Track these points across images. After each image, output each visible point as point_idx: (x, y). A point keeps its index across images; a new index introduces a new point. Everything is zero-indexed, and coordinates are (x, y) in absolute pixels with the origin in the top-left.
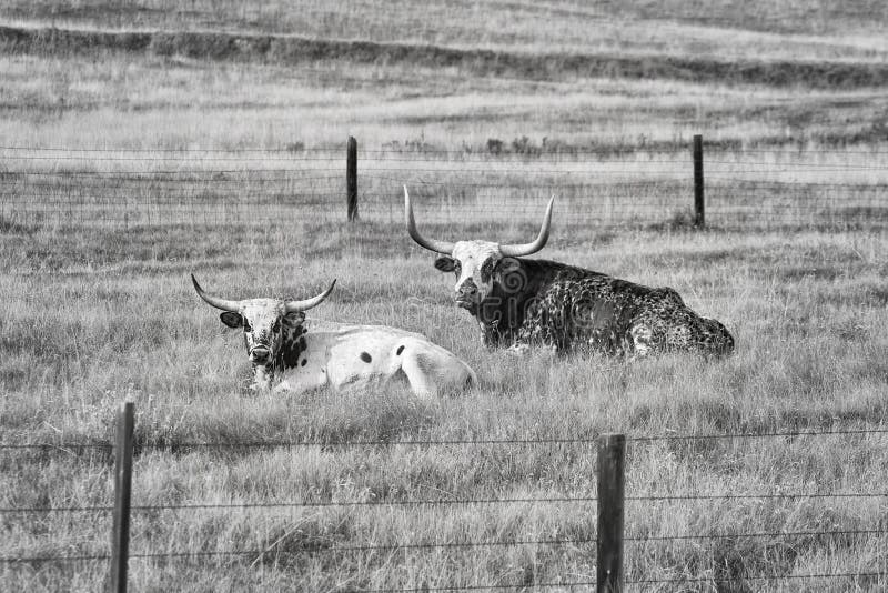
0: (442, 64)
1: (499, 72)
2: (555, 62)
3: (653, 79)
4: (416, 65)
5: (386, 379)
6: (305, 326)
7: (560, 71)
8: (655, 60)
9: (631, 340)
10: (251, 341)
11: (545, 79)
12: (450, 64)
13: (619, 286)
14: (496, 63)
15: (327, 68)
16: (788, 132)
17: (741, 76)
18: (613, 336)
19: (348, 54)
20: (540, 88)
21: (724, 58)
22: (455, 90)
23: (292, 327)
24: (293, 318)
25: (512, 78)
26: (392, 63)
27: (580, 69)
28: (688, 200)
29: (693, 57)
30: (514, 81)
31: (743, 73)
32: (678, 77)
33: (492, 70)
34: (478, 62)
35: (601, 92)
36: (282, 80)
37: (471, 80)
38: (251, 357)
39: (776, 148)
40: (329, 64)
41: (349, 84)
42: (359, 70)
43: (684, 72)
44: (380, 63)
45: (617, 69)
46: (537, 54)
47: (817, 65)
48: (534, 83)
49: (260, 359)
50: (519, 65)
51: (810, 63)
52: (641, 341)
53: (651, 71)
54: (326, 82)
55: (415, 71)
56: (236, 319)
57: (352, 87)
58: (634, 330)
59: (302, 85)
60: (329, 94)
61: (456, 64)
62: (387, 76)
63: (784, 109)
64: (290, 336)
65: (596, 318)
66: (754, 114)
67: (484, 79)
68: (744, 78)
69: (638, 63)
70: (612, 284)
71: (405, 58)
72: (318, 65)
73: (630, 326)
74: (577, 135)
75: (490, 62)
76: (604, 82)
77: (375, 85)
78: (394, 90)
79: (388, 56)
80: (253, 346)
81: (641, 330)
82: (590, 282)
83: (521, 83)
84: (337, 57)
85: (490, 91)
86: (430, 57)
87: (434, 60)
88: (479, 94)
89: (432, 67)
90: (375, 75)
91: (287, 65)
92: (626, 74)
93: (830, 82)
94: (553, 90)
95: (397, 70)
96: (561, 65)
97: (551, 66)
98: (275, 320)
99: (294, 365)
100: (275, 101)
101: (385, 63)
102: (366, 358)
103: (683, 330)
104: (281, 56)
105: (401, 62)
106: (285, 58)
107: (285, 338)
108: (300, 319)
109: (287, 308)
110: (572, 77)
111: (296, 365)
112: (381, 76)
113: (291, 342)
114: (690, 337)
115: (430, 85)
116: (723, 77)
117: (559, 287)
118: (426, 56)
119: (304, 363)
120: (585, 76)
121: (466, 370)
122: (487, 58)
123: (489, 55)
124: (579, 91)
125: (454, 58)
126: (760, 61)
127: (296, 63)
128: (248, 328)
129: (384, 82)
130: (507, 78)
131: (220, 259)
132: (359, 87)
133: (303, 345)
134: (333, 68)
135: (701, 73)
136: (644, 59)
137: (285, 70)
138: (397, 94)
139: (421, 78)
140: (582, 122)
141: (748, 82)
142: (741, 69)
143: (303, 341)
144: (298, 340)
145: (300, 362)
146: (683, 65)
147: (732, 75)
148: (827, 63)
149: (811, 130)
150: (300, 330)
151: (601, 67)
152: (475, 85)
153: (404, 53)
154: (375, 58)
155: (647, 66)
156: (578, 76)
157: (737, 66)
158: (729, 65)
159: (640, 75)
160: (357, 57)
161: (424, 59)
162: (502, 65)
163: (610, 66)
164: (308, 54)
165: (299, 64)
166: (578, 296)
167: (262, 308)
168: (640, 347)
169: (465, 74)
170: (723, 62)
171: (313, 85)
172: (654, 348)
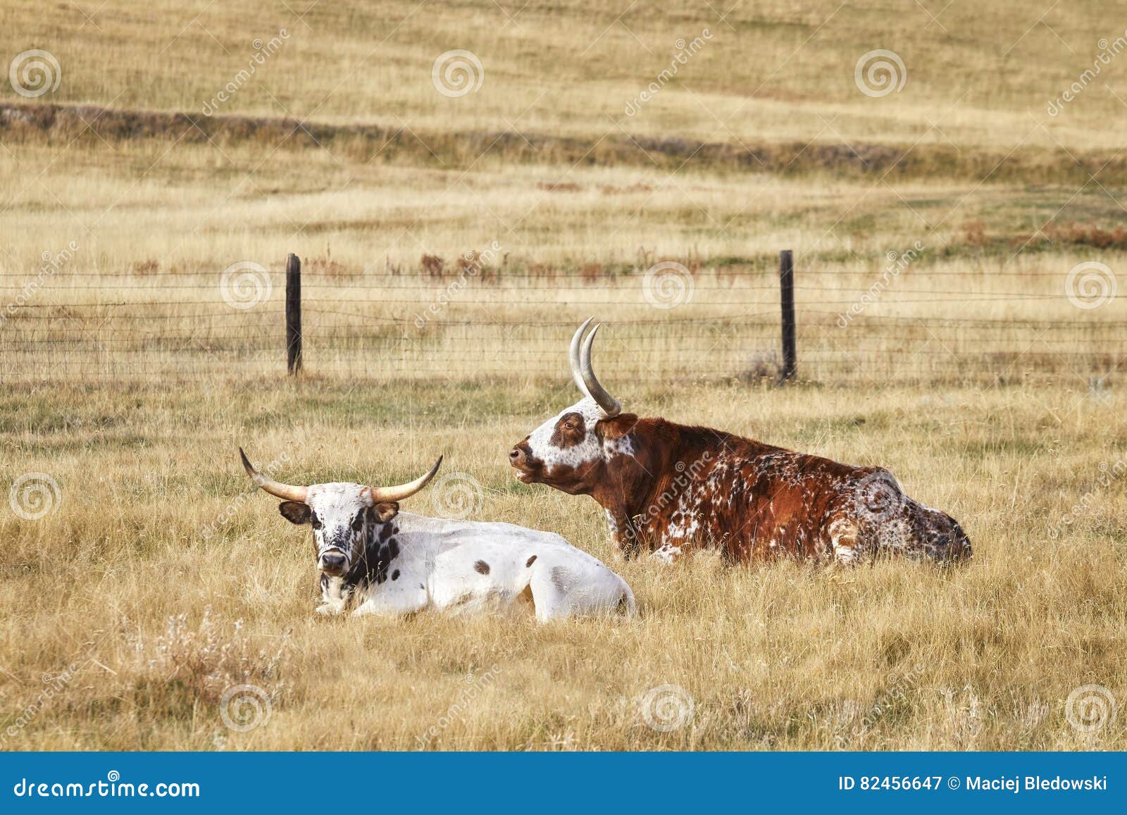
0: (306, 145)
1: (388, 157)
2: (468, 143)
3: (612, 166)
4: (269, 146)
5: (511, 599)
6: (396, 522)
7: (477, 156)
8: (612, 139)
9: (828, 541)
10: (321, 542)
11: (456, 167)
12: (317, 146)
13: (809, 465)
14: (384, 144)
15: (138, 151)
16: (848, 244)
17: (736, 163)
18: (803, 536)
19: (168, 131)
20: (449, 180)
21: (708, 136)
22: (329, 184)
23: (381, 523)
24: (383, 511)
25: (409, 166)
26: (232, 143)
27: (505, 152)
28: (772, 343)
29: (666, 135)
30: (412, 170)
31: (739, 157)
32: (646, 163)
33: (379, 155)
34: (358, 142)
35: (540, 186)
36: (77, 169)
37: (350, 170)
38: (321, 565)
39: (836, 268)
40: (142, 145)
41: (176, 174)
42: (187, 152)
43: (653, 156)
44: (216, 144)
45: (558, 151)
46: (442, 131)
47: (845, 146)
48: (439, 173)
49: (333, 567)
50: (417, 145)
51: (833, 144)
52: (843, 542)
53: (607, 154)
54: (141, 171)
55: (268, 156)
56: (301, 512)
57: (179, 179)
58: (833, 526)
59: (108, 175)
60: (150, 189)
61: (326, 146)
62: (228, 163)
63: (834, 210)
64: (376, 538)
65: (777, 510)
66: (791, 217)
67: (369, 167)
68: (740, 166)
69: (588, 143)
70: (798, 461)
71: (252, 137)
72: (126, 147)
73: (828, 521)
74: (544, 249)
75: (375, 142)
76: (540, 171)
77: (214, 175)
78: (242, 183)
79: (227, 134)
80: (324, 548)
81: (841, 528)
82: (768, 459)
83: (422, 172)
84: (153, 135)
85: (380, 184)
86: (288, 135)
87: (293, 140)
88: (365, 188)
89: (293, 151)
90: (211, 162)
91: (82, 148)
92: (571, 160)
93: (864, 170)
94: (470, 182)
95: (241, 154)
96: (478, 147)
97: (463, 148)
98: (356, 513)
99: (381, 579)
100: (75, 200)
101: (223, 143)
102: (483, 568)
103: (901, 526)
104: (71, 133)
105: (248, 144)
106: (76, 135)
107: (370, 539)
108: (391, 512)
109: (373, 496)
110: (493, 163)
111: (385, 578)
112: (219, 163)
113: (377, 545)
114: (910, 535)
115: (293, 175)
116: (710, 163)
117: (725, 467)
118: (282, 134)
119: (396, 575)
120: (512, 161)
121: (620, 585)
122: (370, 137)
123: (373, 131)
124: (508, 184)
125: (323, 136)
126: (763, 141)
127: (93, 143)
128: (317, 524)
129: (226, 172)
130: (402, 166)
131: (120, 431)
132: (189, 179)
133: (394, 551)
134: (149, 151)
135: (678, 158)
136: (596, 138)
137: (79, 154)
138: (247, 189)
139: (276, 166)
140: (546, 229)
141: (745, 172)
142: (736, 151)
143: (394, 545)
144: (386, 543)
145: (390, 574)
146: (653, 146)
147: (723, 160)
148: (859, 143)
149: (879, 241)
150: (389, 529)
151: (535, 149)
152: (358, 176)
153: (249, 130)
154: (209, 135)
155: (601, 146)
156: (502, 162)
157: (729, 148)
158: (718, 146)
159: (591, 161)
160: (183, 135)
161: (279, 138)
162: (392, 147)
163: (547, 147)
164: (111, 131)
165: (99, 145)
166: (752, 480)
167: (337, 496)
168: (843, 552)
169: (339, 159)
170: (708, 141)
171: (123, 175)
172: (861, 552)
